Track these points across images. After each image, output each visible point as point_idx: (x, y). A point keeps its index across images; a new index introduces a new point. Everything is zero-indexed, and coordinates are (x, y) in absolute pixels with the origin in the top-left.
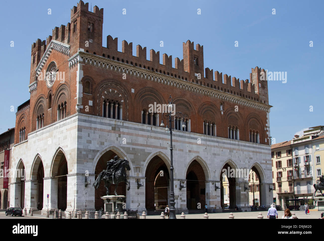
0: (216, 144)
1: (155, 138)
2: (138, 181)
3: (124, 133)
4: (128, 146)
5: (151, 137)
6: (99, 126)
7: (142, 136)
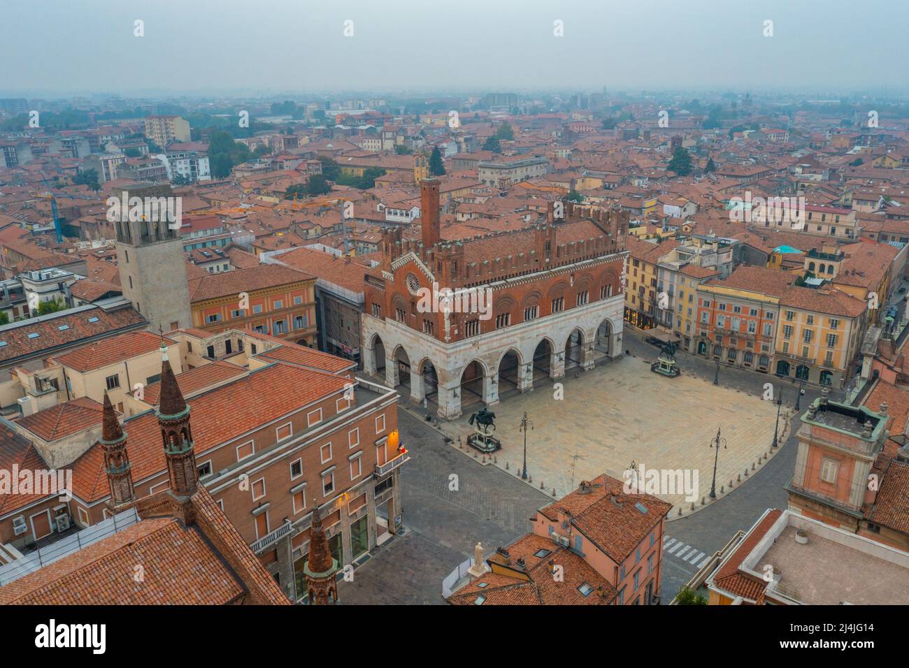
0: (564, 318)
1: (508, 337)
2: (492, 378)
3: (482, 345)
4: (485, 353)
5: (503, 338)
6: (462, 348)
7: (497, 340)
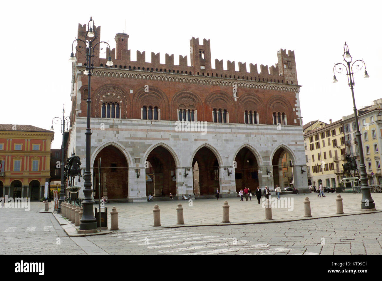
1: (156, 131)
2: (137, 170)
3: (122, 130)
4: (126, 141)
5: (151, 130)
6: (97, 126)
7: (142, 130)
